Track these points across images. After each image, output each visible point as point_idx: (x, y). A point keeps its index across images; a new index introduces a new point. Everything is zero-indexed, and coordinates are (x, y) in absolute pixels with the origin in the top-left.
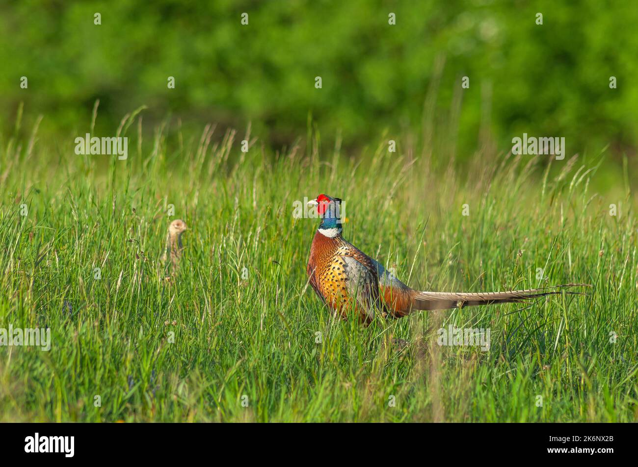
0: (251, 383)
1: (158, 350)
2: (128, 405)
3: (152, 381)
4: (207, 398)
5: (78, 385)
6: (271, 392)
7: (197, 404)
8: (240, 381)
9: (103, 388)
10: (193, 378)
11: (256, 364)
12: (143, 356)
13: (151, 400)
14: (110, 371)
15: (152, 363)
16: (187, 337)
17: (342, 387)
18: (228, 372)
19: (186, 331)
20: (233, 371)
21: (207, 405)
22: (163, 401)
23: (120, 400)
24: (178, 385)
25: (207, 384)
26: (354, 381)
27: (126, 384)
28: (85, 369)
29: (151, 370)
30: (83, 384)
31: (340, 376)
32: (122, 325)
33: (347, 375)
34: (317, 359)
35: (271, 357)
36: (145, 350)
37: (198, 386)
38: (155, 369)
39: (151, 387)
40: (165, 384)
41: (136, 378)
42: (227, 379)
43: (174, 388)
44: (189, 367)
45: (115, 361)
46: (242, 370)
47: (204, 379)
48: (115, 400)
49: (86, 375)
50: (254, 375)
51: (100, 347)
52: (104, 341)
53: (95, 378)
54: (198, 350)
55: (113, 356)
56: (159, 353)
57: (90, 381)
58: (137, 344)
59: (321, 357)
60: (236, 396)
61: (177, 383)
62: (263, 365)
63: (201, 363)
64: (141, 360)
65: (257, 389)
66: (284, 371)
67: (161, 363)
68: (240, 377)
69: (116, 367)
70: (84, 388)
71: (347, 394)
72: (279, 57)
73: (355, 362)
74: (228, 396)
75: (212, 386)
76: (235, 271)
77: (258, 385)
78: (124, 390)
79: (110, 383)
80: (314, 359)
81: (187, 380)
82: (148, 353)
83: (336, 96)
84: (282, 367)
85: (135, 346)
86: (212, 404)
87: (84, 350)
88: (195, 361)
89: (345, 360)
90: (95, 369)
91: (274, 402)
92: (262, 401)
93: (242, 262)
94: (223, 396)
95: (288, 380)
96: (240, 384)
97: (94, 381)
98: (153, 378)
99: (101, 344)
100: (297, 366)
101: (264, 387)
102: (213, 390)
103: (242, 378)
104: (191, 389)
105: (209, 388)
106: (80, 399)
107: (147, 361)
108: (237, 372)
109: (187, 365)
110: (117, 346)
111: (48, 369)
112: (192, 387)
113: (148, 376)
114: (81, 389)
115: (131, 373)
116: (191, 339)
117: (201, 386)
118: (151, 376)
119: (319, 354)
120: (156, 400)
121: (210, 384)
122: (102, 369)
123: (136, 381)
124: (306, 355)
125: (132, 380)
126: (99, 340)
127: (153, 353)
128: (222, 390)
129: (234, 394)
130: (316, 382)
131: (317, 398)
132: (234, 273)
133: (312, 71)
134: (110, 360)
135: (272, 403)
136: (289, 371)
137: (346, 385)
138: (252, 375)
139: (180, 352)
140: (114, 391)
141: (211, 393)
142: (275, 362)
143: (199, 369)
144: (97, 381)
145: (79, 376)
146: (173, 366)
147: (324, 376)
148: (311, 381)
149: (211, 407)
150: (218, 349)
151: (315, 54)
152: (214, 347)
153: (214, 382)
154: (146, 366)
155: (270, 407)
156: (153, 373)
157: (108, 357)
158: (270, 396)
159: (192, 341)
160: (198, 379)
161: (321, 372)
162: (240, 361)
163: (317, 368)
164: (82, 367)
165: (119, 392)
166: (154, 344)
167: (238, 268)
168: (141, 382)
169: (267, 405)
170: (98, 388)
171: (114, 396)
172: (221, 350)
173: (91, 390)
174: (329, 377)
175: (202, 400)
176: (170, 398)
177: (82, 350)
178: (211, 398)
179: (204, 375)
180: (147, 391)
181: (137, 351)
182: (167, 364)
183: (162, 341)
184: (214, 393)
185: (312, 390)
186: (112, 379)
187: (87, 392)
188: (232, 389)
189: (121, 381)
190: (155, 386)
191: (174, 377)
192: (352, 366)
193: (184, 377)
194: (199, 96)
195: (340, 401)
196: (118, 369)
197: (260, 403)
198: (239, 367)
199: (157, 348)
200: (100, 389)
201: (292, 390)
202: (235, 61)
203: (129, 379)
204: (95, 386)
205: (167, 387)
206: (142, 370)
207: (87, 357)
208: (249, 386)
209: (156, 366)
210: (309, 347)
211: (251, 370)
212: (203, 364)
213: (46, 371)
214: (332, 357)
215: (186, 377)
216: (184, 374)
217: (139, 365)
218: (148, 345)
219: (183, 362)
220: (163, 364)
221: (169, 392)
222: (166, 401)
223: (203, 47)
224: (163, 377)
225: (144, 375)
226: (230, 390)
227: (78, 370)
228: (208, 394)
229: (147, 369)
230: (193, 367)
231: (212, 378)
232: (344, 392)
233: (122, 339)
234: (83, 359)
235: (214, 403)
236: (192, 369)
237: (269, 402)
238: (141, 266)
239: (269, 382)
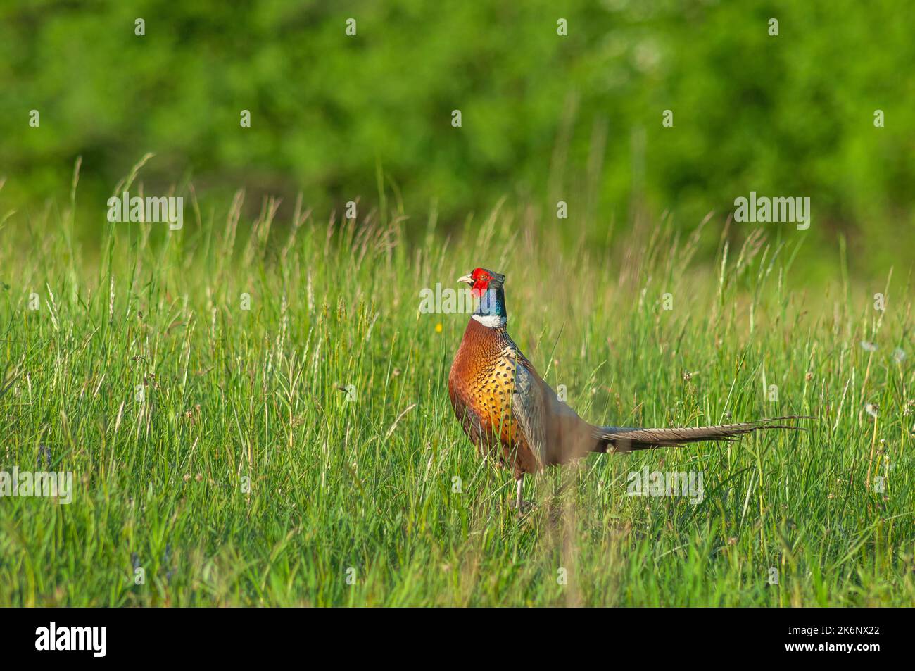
0: (307, 563)
1: (175, 517)
2: (132, 596)
3: (166, 561)
4: (244, 586)
5: (59, 567)
6: (337, 576)
7: (230, 594)
8: (292, 561)
9: (96, 572)
10: (225, 557)
11: (315, 536)
12: (153, 525)
13: (165, 588)
14: (105, 547)
15: (167, 535)
16: (216, 497)
17: (438, 569)
18: (275, 547)
19: (216, 489)
20: (282, 546)
21: (244, 595)
22: (181, 589)
23: (120, 588)
24: (204, 566)
25: (246, 566)
26: (456, 560)
27: (127, 565)
28: (70, 544)
29: (164, 546)
30: (66, 565)
31: (436, 552)
32: (123, 480)
33: (445, 552)
34: (402, 528)
35: (337, 526)
36: (156, 516)
37: (231, 568)
38: (170, 544)
39: (166, 569)
40: (184, 565)
41: (143, 556)
42: (273, 558)
43: (197, 571)
44: (218, 541)
45: (112, 532)
46: (295, 545)
47: (241, 558)
48: (113, 589)
49: (71, 553)
50: (311, 551)
51: (90, 513)
52: (96, 504)
53: (83, 556)
54: (232, 516)
55: (111, 524)
56: (176, 521)
57: (77, 563)
58: (145, 508)
59: (409, 528)
60: (286, 582)
61: (202, 563)
62: (325, 538)
63: (236, 535)
64: (150, 531)
65: (316, 572)
66: (356, 546)
67: (178, 535)
68: (292, 555)
69: (114, 541)
70: (68, 571)
71: (445, 581)
72: (348, 96)
73: (458, 532)
74: (275, 582)
75: (252, 569)
76: (286, 402)
77: (317, 567)
78: (126, 573)
79: (104, 564)
80: (398, 529)
81: (216, 560)
82: (160, 520)
83: (429, 151)
84: (352, 541)
85: (142, 511)
86: (251, 593)
87: (68, 517)
88: (228, 532)
89: (444, 531)
90: (84, 544)
91: (341, 591)
92: (324, 589)
93: (295, 389)
94: (268, 583)
95: (361, 559)
96: (292, 565)
97: (83, 562)
98: (167, 558)
99: (93, 508)
100: (372, 540)
101: (327, 569)
102: (253, 573)
103: (295, 556)
104: (221, 571)
105: (249, 572)
106: (62, 586)
107: (158, 532)
108: (287, 549)
109: (216, 537)
110: (116, 511)
111: (16, 545)
112: (223, 569)
113: (160, 553)
114: (64, 572)
115: (135, 549)
116: (222, 500)
117: (236, 568)
118: (164, 554)
119: (406, 523)
120: (171, 589)
121: (249, 564)
122: (95, 544)
123: (142, 561)
124: (388, 524)
125: (138, 561)
126: (90, 502)
127: (168, 521)
128: (266, 573)
129: (283, 579)
130: (402, 562)
131: (403, 587)
132: (284, 405)
133: (392, 113)
134: (107, 531)
135: (338, 592)
136: (362, 547)
137: (444, 567)
138: (309, 551)
139: (207, 519)
140: (111, 576)
141: (251, 577)
142: (342, 534)
143: (234, 544)
144: (87, 560)
145: (61, 553)
146: (195, 539)
147: (412, 553)
148: (394, 559)
149: (251, 598)
150: (260, 514)
151: (398, 90)
152: (254, 512)
153: (254, 562)
154: (158, 538)
155: (336, 598)
156: (168, 549)
157: (103, 526)
158: (336, 583)
159: (223, 503)
160: (231, 557)
161: (409, 548)
162: (292, 532)
163: (403, 543)
164: (65, 540)
165: (119, 575)
166: (170, 507)
167: (290, 398)
168: (149, 562)
169: (331, 595)
170: (87, 570)
171: (111, 583)
172: (266, 517)
173: (79, 573)
174: (420, 554)
175: (238, 588)
176: (192, 585)
177: (66, 516)
178: (250, 586)
179: (241, 552)
180: (159, 576)
181: (145, 518)
182: (186, 538)
183: (180, 504)
184: (255, 577)
185: (395, 574)
186: (108, 558)
187: (73, 577)
188: (281, 573)
189: (121, 560)
190: (170, 568)
191: (197, 554)
192: (453, 538)
193: (211, 555)
194: (232, 152)
195: (435, 589)
196: (116, 544)
197: (321, 593)
198: (290, 540)
199: (173, 513)
200: (92, 572)
201: (367, 573)
202: (285, 101)
203: (133, 558)
204: (84, 568)
205: (187, 570)
206: (152, 546)
207: (73, 527)
208: (305, 568)
209: (171, 539)
210: (393, 511)
211: (308, 545)
212: (239, 538)
213: (13, 548)
214: (423, 527)
215: (215, 555)
216: (211, 551)
217: (147, 538)
218: (161, 509)
219: (210, 533)
220: (182, 536)
221: (190, 576)
222: (186, 589)
223: (239, 79)
224: (181, 556)
225: (154, 552)
226: (278, 574)
227: (60, 545)
228: (247, 579)
229: (159, 542)
230: (225, 540)
231: (252, 556)
232: (441, 577)
233: (122, 498)
234: (66, 529)
235: (255, 593)
236: (222, 543)
237: (334, 591)
238: (151, 396)
239: (334, 562)
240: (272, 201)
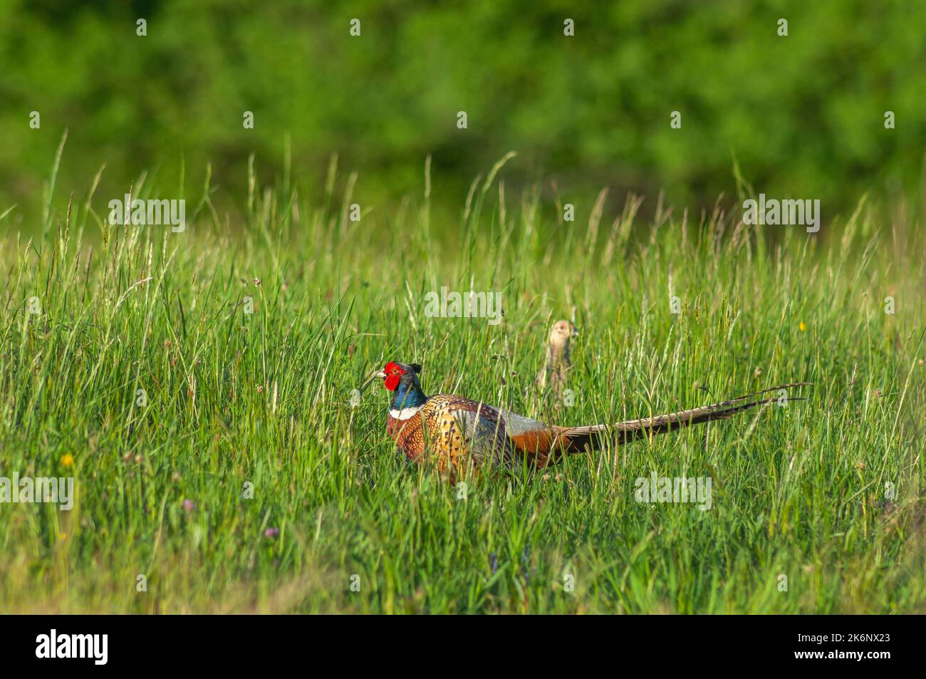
0: (668, 564)
1: (534, 518)
2: (490, 597)
3: (524, 561)
4: (604, 585)
5: (418, 567)
6: (697, 577)
7: (589, 595)
8: (652, 562)
9: (454, 573)
10: (583, 557)
11: (675, 538)
12: (512, 526)
13: (524, 589)
14: (464, 547)
15: (525, 535)
16: (575, 498)
17: (800, 571)
18: (635, 548)
19: (575, 489)
20: (642, 547)
21: (604, 598)
22: (540, 590)
23: (478, 589)
24: (563, 567)
25: (605, 567)
26: (819, 562)
27: (486, 566)
28: (428, 545)
29: (523, 546)
30: (425, 566)
31: (798, 553)
32: (481, 481)
33: (807, 554)
34: (764, 530)
35: (697, 527)
36: (515, 518)
37: (590, 569)
38: (529, 544)
39: (524, 570)
40: (542, 566)
41: (501, 557)
42: (633, 559)
43: (556, 572)
44: (578, 542)
45: (471, 533)
46: (655, 546)
47: (600, 560)
48: (472, 590)
49: (429, 554)
50: (672, 553)
51: (449, 513)
52: (455, 504)
53: (442, 558)
54: (592, 517)
55: (469, 524)
56: (536, 521)
57: (435, 562)
58: (503, 509)
59: (771, 529)
60: (646, 584)
61: (561, 564)
62: (686, 540)
63: (596, 535)
64: (509, 531)
65: (676, 573)
66: (718, 545)
67: (537, 535)
68: (652, 556)
69: (472, 542)
70: (427, 572)
71: (808, 582)
72: (712, 91)
73: (820, 533)
74: (636, 583)
75: (611, 570)
76: (646, 401)
77: (678, 568)
78: (484, 574)
79: (463, 565)
80: (760, 531)
81: (575, 560)
82: (519, 521)
83: (793, 146)
84: (713, 542)
85: (500, 511)
86: (611, 595)
87: (426, 517)
88: (587, 532)
89: (806, 532)
90: (443, 544)
91: (702, 593)
92: (684, 591)
93: (656, 389)
94: (628, 585)
95: (722, 560)
96: (652, 566)
97: (440, 562)
98: (526, 558)
99: (451, 508)
100: (734, 541)
101: (688, 570)
102: (613, 575)
103: (656, 557)
104: (580, 573)
105: (608, 573)
106: (421, 588)
107: (517, 533)
108: (648, 550)
109: (575, 538)
110: (474, 511)
111: (375, 545)
113: (519, 554)
114: (423, 573)
115: (494, 549)
116: (581, 501)
117: (595, 569)
118: (523, 554)
119: (768, 524)
120: (530, 591)
121: (609, 565)
122: (453, 545)
123: (501, 562)
124: (749, 525)
125: (496, 561)
126: (448, 502)
127: (526, 521)
128: (625, 574)
129: (642, 580)
130: (763, 564)
131: (764, 588)
132: (644, 405)
133: (757, 110)
134: (464, 531)
135: (699, 593)
136: (723, 548)
137: (807, 569)
138: (670, 553)
139: (566, 520)
140: (469, 576)
141: (611, 579)
142: (702, 534)
143: (593, 544)
144: (446, 563)
145: (419, 554)
146: (554, 540)
147: (774, 554)
148: (755, 561)
149: (610, 599)
150: (620, 515)
151: (762, 86)
152: (614, 512)
153: (614, 563)
154: (517, 539)
155: (696, 600)
156: (526, 550)
157: (461, 527)
158: (696, 585)
159: (582, 504)
160: (590, 558)
161: (770, 550)
162: (651, 534)
163: (764, 544)
164: (423, 541)
165: (477, 577)
166: (528, 507)
167: (650, 397)
168: (508, 563)
169: (692, 597)
170: (446, 571)
171: (469, 584)
172: (625, 517)
173: (436, 575)
174: (783, 555)
175: (597, 589)
176: (551, 586)
177: (424, 516)
178: (609, 587)
179: (600, 553)
180: (517, 577)
181: (504, 519)
182: (545, 538)
183: (539, 504)
184: (614, 579)
185: (756, 575)
186: (467, 558)
187: (431, 579)
188: (641, 574)
189: (479, 561)
190: (529, 569)
191: (556, 556)
192: (816, 540)
193: (571, 556)
194: (595, 148)
195: (797, 591)
196: (475, 544)
197: (681, 594)
198: (651, 541)
199: (532, 513)
200: (450, 573)
201: (728, 574)
202: (647, 97)
203: (492, 559)
204: (443, 569)
205: (546, 570)
206: (510, 545)
207: (431, 528)
208: (665, 569)
209: (530, 539)
210: (754, 512)
211: (668, 546)
212: (599, 538)
213: (372, 548)
214: (785, 527)
215: (574, 556)
216: (570, 553)
217: (506, 538)
218: (519, 510)
219: (569, 534)
220: (541, 536)
221: (549, 578)
222: (545, 590)
223: (601, 76)
224: (540, 556)
225: (513, 552)
226: (637, 575)
227: (418, 546)
228: (607, 581)
229: (517, 543)
230: (585, 540)
231: (611, 557)
232: (804, 579)
233: (481, 500)
234: (425, 529)
235: (615, 594)
236: (581, 544)
237: (695, 594)
238: (510, 396)
239: (695, 564)
240: (634, 198)
